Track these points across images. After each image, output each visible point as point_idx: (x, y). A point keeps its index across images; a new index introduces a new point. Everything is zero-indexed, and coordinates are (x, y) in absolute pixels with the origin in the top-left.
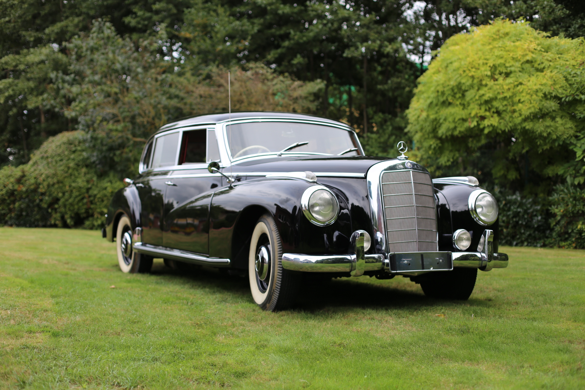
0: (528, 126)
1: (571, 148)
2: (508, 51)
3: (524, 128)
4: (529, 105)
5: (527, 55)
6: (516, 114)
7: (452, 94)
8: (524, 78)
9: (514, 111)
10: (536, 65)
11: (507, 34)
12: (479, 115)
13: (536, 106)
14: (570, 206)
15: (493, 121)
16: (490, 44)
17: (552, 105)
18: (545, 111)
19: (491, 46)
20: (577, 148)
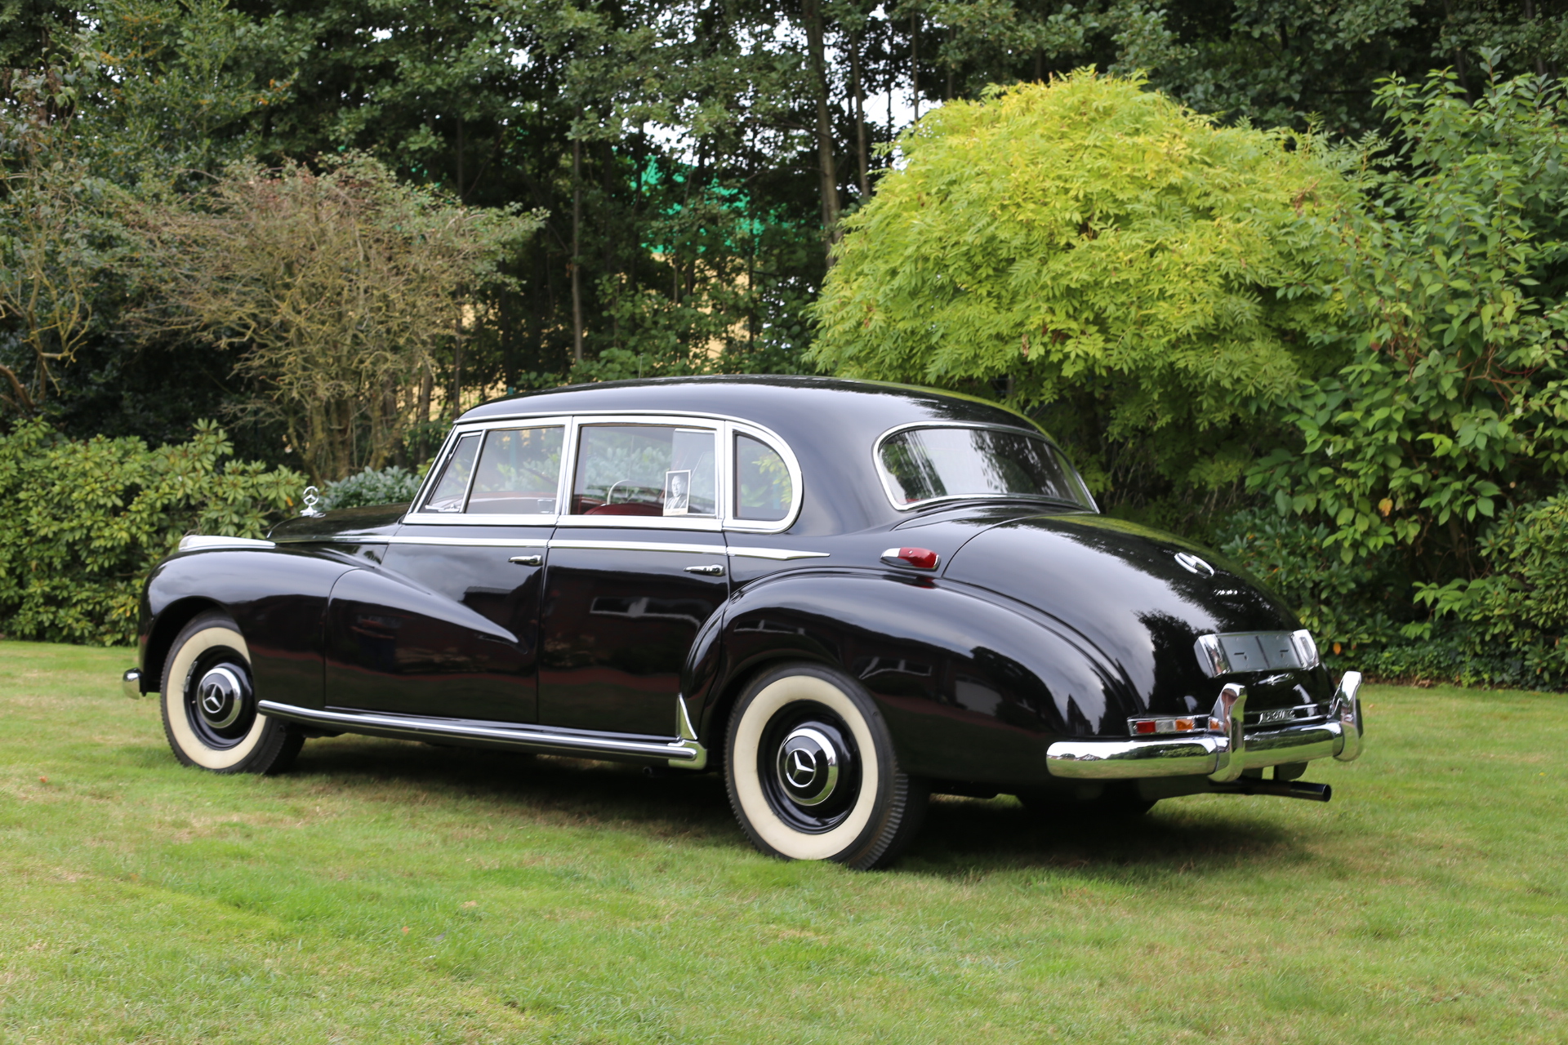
0: (1186, 359)
1: (1289, 418)
2: (1118, 159)
3: (1172, 364)
4: (1188, 308)
5: (1168, 171)
6: (1151, 329)
7: (968, 267)
8: (1167, 233)
9: (1145, 321)
10: (1191, 200)
11: (1107, 112)
12: (1052, 327)
13: (1209, 309)
14: (1281, 571)
15: (1089, 345)
16: (1063, 136)
17: (1246, 308)
18: (1226, 321)
19: (1067, 144)
20: (1305, 419)
